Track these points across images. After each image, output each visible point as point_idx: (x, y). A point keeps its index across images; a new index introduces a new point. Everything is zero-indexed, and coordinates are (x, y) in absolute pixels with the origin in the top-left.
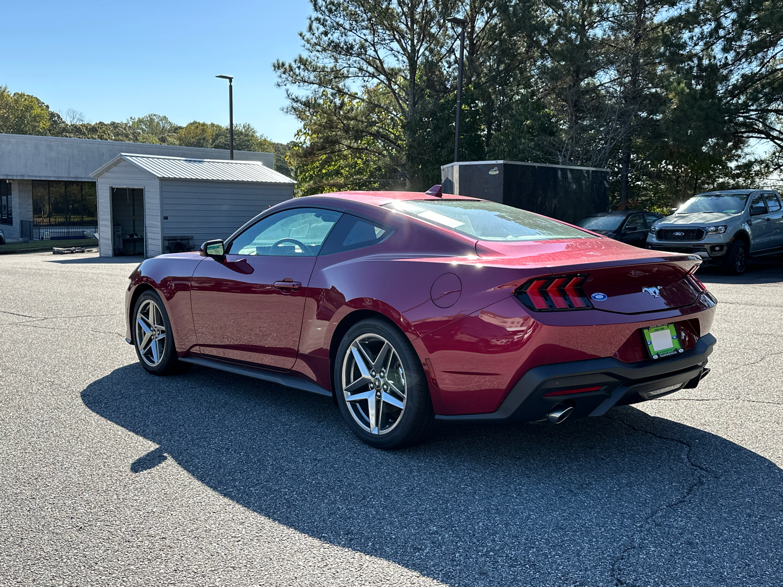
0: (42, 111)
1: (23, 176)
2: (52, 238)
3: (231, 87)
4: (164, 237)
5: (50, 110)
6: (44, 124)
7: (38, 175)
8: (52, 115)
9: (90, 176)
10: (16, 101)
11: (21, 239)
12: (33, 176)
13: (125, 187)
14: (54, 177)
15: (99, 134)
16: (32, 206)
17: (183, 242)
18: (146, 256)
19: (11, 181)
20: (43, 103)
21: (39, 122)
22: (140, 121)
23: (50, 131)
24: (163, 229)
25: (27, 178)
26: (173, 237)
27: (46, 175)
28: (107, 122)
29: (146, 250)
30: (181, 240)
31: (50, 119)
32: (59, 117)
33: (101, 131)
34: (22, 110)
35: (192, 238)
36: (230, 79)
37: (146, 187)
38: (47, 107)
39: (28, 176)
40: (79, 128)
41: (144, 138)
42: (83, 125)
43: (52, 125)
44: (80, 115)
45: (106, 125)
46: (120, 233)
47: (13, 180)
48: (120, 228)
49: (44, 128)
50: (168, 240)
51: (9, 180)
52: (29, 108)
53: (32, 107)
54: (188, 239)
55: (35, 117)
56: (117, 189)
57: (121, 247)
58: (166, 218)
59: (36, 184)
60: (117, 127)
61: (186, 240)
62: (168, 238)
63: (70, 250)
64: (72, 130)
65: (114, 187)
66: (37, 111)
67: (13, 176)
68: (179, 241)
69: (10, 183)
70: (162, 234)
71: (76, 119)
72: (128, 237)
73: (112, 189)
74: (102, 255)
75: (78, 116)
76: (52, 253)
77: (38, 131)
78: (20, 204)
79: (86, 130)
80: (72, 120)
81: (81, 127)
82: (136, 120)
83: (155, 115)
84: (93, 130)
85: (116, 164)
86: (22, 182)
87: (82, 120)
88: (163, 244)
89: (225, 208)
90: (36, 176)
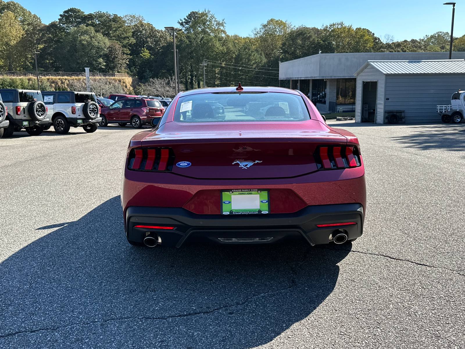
0: (370, 37)
1: (331, 77)
2: (344, 112)
3: (454, 9)
4: (385, 111)
5: (375, 36)
6: (370, 45)
7: (339, 75)
8: (376, 39)
9: (354, 75)
10: (356, 32)
11: (329, 112)
12: (337, 77)
13: (369, 81)
14: (348, 76)
15: (401, 47)
16: (336, 94)
17: (398, 114)
18: (376, 122)
19: (326, 80)
20: (371, 32)
21: (367, 44)
22: (432, 37)
23: (373, 48)
24: (385, 106)
25: (333, 78)
26: (391, 111)
27: (344, 75)
28: (409, 40)
29: (376, 119)
30: (396, 113)
31: (374, 41)
32: (379, 39)
33: (403, 45)
34: (358, 38)
35: (404, 112)
36: (454, 4)
37: (379, 80)
38: (374, 34)
39: (334, 77)
40: (390, 45)
41: (430, 48)
42: (393, 43)
43: (374, 45)
44: (392, 37)
45: (409, 42)
46: (367, 108)
47: (327, 79)
48: (367, 106)
49: (370, 47)
50: (388, 113)
51: (326, 79)
52: (362, 36)
53: (364, 36)
54: (401, 112)
55: (365, 41)
56: (366, 82)
57: (367, 116)
58: (388, 99)
59: (338, 80)
60: (415, 42)
61: (399, 113)
62: (388, 112)
63: (345, 118)
64: (386, 46)
65: (365, 81)
66: (367, 37)
67: (326, 77)
68: (395, 114)
69: (326, 81)
70: (384, 109)
71: (389, 40)
72: (372, 111)
73: (364, 82)
74: (356, 122)
75: (391, 38)
76: (336, 120)
77: (367, 49)
78: (330, 92)
79: (394, 46)
80: (387, 40)
81: (391, 45)
82: (429, 37)
83: (441, 32)
84: (398, 45)
85: (366, 67)
86: (332, 80)
87: (393, 40)
88: (384, 115)
89: (432, 91)
90: (338, 77)
